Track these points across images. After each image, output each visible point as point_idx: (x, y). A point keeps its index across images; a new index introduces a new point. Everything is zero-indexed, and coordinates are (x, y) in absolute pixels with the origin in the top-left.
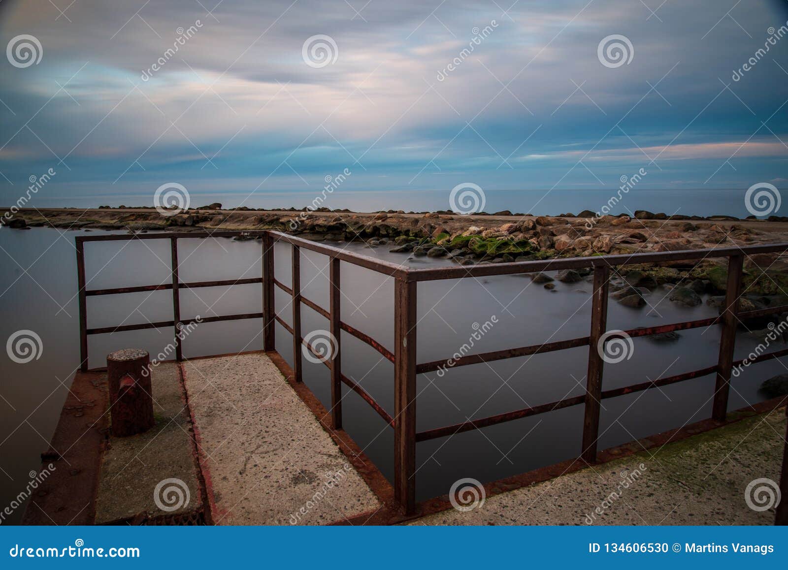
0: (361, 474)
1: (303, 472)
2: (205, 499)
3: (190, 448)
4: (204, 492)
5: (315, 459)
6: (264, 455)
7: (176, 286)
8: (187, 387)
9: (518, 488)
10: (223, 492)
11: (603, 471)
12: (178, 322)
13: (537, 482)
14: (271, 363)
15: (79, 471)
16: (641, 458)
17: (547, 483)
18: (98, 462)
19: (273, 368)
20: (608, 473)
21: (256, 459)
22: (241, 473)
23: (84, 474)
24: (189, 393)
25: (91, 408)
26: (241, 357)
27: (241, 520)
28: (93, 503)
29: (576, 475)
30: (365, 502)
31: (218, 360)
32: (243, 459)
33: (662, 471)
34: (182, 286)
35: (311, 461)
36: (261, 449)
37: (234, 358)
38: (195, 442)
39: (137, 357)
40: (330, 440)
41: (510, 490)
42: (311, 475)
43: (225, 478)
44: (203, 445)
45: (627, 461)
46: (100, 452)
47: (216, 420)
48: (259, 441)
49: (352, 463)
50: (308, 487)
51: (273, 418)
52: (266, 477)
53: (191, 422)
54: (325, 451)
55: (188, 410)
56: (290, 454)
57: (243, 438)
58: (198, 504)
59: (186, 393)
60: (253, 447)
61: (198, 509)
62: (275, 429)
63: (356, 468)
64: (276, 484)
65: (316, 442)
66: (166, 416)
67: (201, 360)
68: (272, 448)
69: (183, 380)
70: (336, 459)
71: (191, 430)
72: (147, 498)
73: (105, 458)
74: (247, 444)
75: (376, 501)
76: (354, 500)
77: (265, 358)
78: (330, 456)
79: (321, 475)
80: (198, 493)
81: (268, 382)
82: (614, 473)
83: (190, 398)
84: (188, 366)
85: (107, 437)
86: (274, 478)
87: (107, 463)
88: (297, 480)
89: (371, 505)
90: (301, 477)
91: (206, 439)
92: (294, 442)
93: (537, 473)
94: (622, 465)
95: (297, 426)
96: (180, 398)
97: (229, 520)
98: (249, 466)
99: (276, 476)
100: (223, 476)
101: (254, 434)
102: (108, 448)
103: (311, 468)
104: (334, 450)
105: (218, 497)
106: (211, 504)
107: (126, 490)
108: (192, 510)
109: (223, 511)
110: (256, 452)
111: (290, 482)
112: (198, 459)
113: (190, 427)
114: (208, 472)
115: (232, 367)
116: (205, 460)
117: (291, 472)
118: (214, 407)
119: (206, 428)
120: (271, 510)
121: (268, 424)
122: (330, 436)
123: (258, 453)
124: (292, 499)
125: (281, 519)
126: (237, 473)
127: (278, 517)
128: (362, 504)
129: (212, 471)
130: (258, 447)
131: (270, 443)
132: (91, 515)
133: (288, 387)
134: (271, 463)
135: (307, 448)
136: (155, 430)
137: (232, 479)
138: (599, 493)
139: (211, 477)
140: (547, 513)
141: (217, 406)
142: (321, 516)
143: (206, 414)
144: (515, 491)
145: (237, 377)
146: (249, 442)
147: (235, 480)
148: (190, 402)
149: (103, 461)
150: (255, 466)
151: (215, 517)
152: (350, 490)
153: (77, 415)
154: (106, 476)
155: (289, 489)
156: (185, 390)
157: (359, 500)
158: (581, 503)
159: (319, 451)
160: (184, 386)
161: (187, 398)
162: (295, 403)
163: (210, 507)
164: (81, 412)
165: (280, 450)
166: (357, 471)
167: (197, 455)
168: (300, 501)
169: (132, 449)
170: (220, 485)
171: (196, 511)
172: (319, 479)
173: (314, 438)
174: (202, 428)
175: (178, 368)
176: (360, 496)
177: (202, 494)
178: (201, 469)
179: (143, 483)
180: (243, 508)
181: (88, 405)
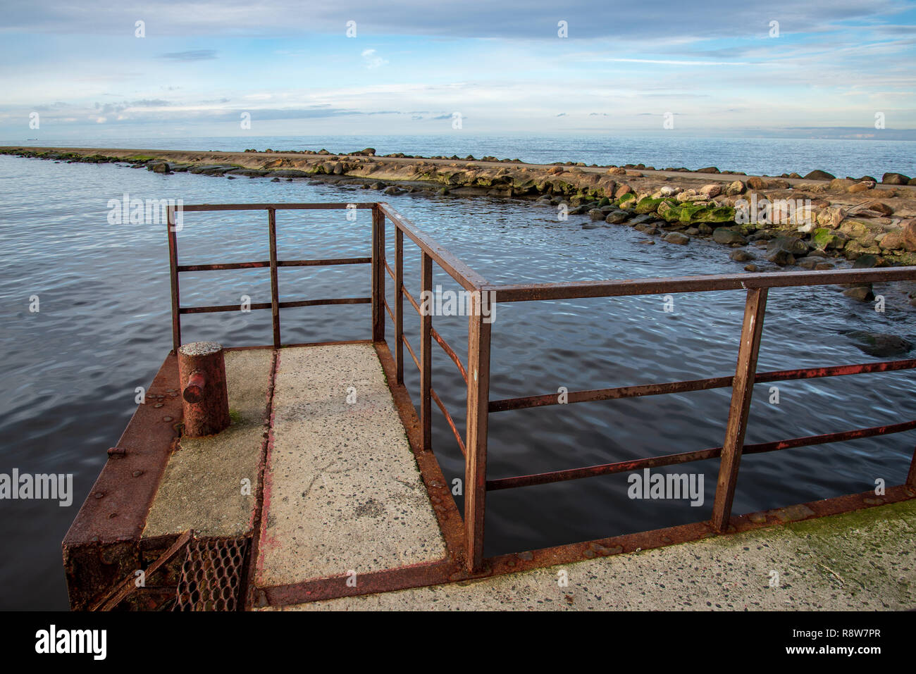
0: (435, 512)
1: (371, 501)
2: (257, 523)
3: (258, 457)
4: (259, 514)
5: (389, 486)
6: (334, 475)
7: (275, 264)
8: (277, 381)
9: (616, 554)
10: (278, 516)
11: (734, 544)
12: (277, 306)
13: (644, 549)
14: (375, 358)
15: (142, 473)
16: (789, 532)
17: (656, 552)
18: (163, 464)
19: (375, 365)
20: (739, 547)
21: (325, 479)
22: (304, 495)
23: (146, 477)
24: (277, 388)
25: (173, 398)
26: (344, 347)
27: (288, 554)
28: (146, 513)
29: (696, 545)
30: (429, 549)
31: (318, 349)
32: (311, 477)
33: (812, 554)
34: (281, 264)
35: (384, 488)
36: (334, 467)
37: (337, 348)
38: (266, 450)
39: (208, 352)
40: (413, 463)
41: (605, 556)
42: (379, 507)
43: (285, 499)
44: (274, 456)
45: (770, 534)
46: (168, 452)
47: (296, 426)
48: (334, 457)
49: (430, 496)
50: (373, 521)
51: (358, 429)
52: (329, 503)
53: (269, 426)
54: (403, 477)
55: (269, 410)
56: (363, 478)
57: (318, 451)
58: (247, 528)
59: (273, 389)
60: (327, 462)
61: (247, 533)
62: (356, 443)
63: (433, 503)
64: (337, 514)
65: (396, 465)
66: (245, 416)
67: (300, 349)
68: (346, 465)
69: (274, 372)
70: (413, 489)
71: (266, 436)
72: (199, 513)
73: (171, 460)
74: (320, 459)
75: (443, 549)
76: (418, 545)
77: (369, 351)
78: (407, 484)
79: (390, 508)
80: (251, 514)
81: (365, 382)
82: (747, 549)
83: (276, 396)
84: (284, 353)
85: (180, 435)
86: (337, 505)
87: (172, 466)
88: (361, 511)
89: (436, 552)
90: (368, 508)
91: (279, 449)
92: (372, 462)
93: (647, 536)
94: (761, 539)
95: (381, 442)
96: (264, 394)
97: (276, 551)
98: (314, 487)
99: (341, 503)
100: (284, 496)
101: (331, 447)
102: (178, 448)
103: (381, 498)
104: (413, 476)
105: (271, 522)
106: (262, 529)
107: (181, 501)
108: (240, 533)
109: (272, 541)
110: (328, 469)
111: (354, 512)
112: (263, 472)
113: (266, 432)
114: (269, 489)
115: (331, 359)
116: (270, 473)
117: (358, 500)
118: (298, 409)
119: (282, 434)
120: (323, 545)
121: (350, 435)
122: (415, 458)
123: (328, 472)
124: (349, 535)
125: (331, 558)
126: (300, 495)
127: (328, 555)
128: (425, 551)
129: (274, 487)
130: (332, 464)
131: (346, 461)
132: (140, 526)
133: (385, 390)
134: (339, 486)
135: (384, 471)
136: (228, 432)
137: (293, 501)
138: (719, 575)
139: (270, 496)
140: (643, 593)
141: (302, 408)
142: (375, 560)
143: (287, 417)
144: (613, 558)
145: (333, 373)
146: (323, 457)
147: (295, 502)
148: (275, 400)
149: (169, 463)
150: (322, 487)
151: (262, 546)
152: (417, 531)
153: (156, 406)
154: (167, 482)
155: (350, 521)
156: (274, 384)
157: (423, 546)
158: (691, 585)
159: (396, 476)
160: (273, 381)
161: (272, 395)
162: (387, 412)
163: (260, 532)
164: (161, 402)
165: (353, 471)
166: (433, 507)
167: (263, 468)
168: (358, 537)
169: (201, 452)
170: (279, 507)
171: (245, 536)
172: (386, 512)
173: (396, 458)
174: (278, 434)
175: (272, 357)
176: (425, 541)
177: (256, 515)
178: (263, 485)
179: (201, 494)
180: (294, 538)
181: (171, 394)
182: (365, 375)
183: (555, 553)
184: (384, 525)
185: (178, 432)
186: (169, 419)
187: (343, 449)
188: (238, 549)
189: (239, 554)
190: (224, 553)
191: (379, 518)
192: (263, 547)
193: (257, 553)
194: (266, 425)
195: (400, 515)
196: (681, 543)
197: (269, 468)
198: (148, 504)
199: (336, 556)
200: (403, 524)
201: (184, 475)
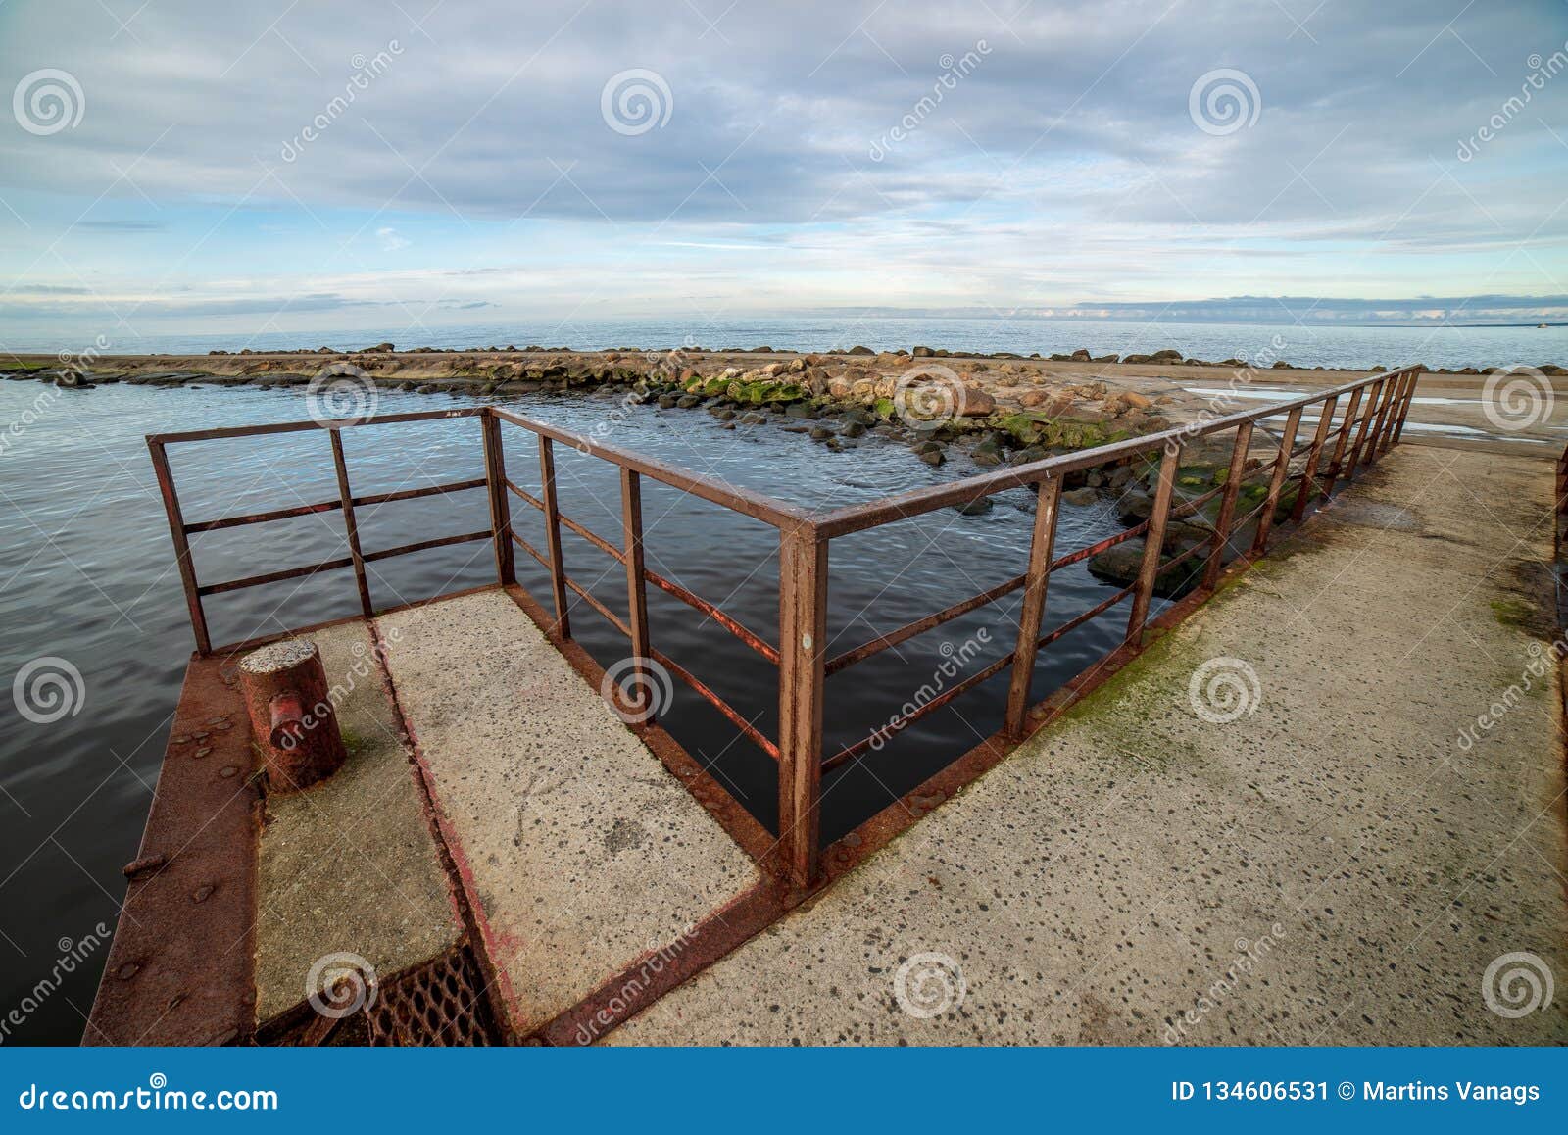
0: (711, 813)
1: (618, 823)
2: (467, 916)
3: (416, 799)
4: (461, 897)
5: (632, 794)
6: (546, 797)
7: (349, 504)
8: (391, 669)
9: (943, 803)
10: (496, 892)
11: (1038, 751)
12: (359, 558)
13: (964, 786)
14: (516, 607)
15: (214, 889)
16: (1073, 721)
17: (978, 786)
18: (250, 857)
19: (520, 617)
20: (1045, 753)
21: (536, 807)
22: (517, 843)
23: (225, 893)
24: (396, 680)
25: (225, 733)
26: (466, 600)
27: (542, 954)
28: (247, 966)
29: (1007, 763)
30: (734, 871)
31: (431, 608)
32: (514, 811)
33: (1106, 740)
34: (358, 502)
35: (626, 798)
36: (539, 786)
37: (456, 602)
38: (424, 784)
39: (296, 661)
40: (643, 749)
41: (933, 808)
42: (634, 829)
43: (492, 859)
44: (440, 790)
45: (1060, 729)
46: (252, 833)
47: (451, 731)
48: (532, 768)
49: (691, 791)
50: (637, 854)
51: (544, 717)
52: (561, 844)
53: (410, 743)
54: (641, 773)
55: (400, 716)
56: (588, 788)
57: (505, 765)
58: (455, 929)
59: (390, 682)
60: (525, 780)
61: (459, 940)
62: (551, 739)
63: (700, 801)
64: (581, 858)
65: (623, 758)
66: (365, 734)
67: (405, 612)
68: (555, 777)
70: (664, 787)
71: (412, 760)
72: (357, 931)
73: (263, 846)
74: (512, 776)
75: (752, 865)
76: (717, 870)
77: (503, 599)
78: (653, 782)
79: (650, 825)
80: (451, 902)
81: (518, 645)
82: (1052, 753)
83: (400, 692)
84: (383, 625)
85: (262, 795)
86: (574, 844)
87: (269, 857)
88: (613, 843)
89: (745, 876)
90: (619, 836)
91: (443, 777)
92: (590, 763)
93: (956, 769)
94: (1056, 737)
95: (585, 727)
96: (381, 692)
97: (520, 955)
98: (527, 824)
99: (578, 839)
100: (487, 854)
101: (520, 754)
102: (267, 821)
103: (630, 814)
104: (655, 768)
105: (488, 905)
106: (479, 923)
107: (314, 919)
108: (448, 946)
109: (506, 939)
110: (532, 790)
111: (604, 848)
112: (435, 821)
113: (410, 754)
114: (460, 850)
115: (456, 621)
116: (448, 822)
117: (599, 827)
118: (443, 704)
119: (438, 751)
120: (588, 918)
121: (538, 730)
122: (642, 742)
123: (535, 794)
124: (617, 887)
125: (611, 936)
126: (511, 845)
127: (604, 932)
128: (732, 876)
129: (465, 844)
130: (534, 779)
131: (551, 770)
132: (247, 997)
133: (553, 651)
134: (563, 813)
135: (613, 772)
136: (349, 769)
137: (506, 860)
138: (1049, 792)
139: (467, 862)
140: (1000, 843)
141: (447, 701)
142: (675, 916)
143: (431, 722)
144: (942, 808)
145: (469, 640)
146: (516, 772)
147: (510, 859)
148: (400, 697)
149: (261, 852)
150: (538, 822)
151: (494, 954)
152: (705, 849)
153: (198, 755)
154: (270, 890)
155: (606, 865)
156: (388, 675)
157: (724, 870)
158: (1034, 815)
159: (632, 775)
160: (384, 668)
161: (394, 691)
162: (570, 682)
163: (478, 930)
164: (204, 745)
165: (570, 782)
166: (705, 808)
167: (433, 815)
168: (631, 887)
169: (313, 816)
170: (487, 875)
171: (457, 947)
172: (648, 835)
173: (617, 748)
174: (431, 752)
175: (368, 633)
176: (723, 861)
177: (459, 903)
178: (445, 845)
179: (345, 894)
180: (539, 922)
181: (218, 727)
182: (514, 635)
183: (880, 824)
184: (656, 855)
185: (260, 790)
186: (231, 771)
187: (540, 752)
188: (459, 976)
189: (463, 985)
190: (437, 995)
191: (646, 846)
192: (497, 956)
193: (491, 972)
194: (406, 743)
195: (670, 833)
196: (992, 767)
197: (441, 812)
198: (248, 946)
199: (616, 930)
200: (681, 844)
201: (300, 866)
